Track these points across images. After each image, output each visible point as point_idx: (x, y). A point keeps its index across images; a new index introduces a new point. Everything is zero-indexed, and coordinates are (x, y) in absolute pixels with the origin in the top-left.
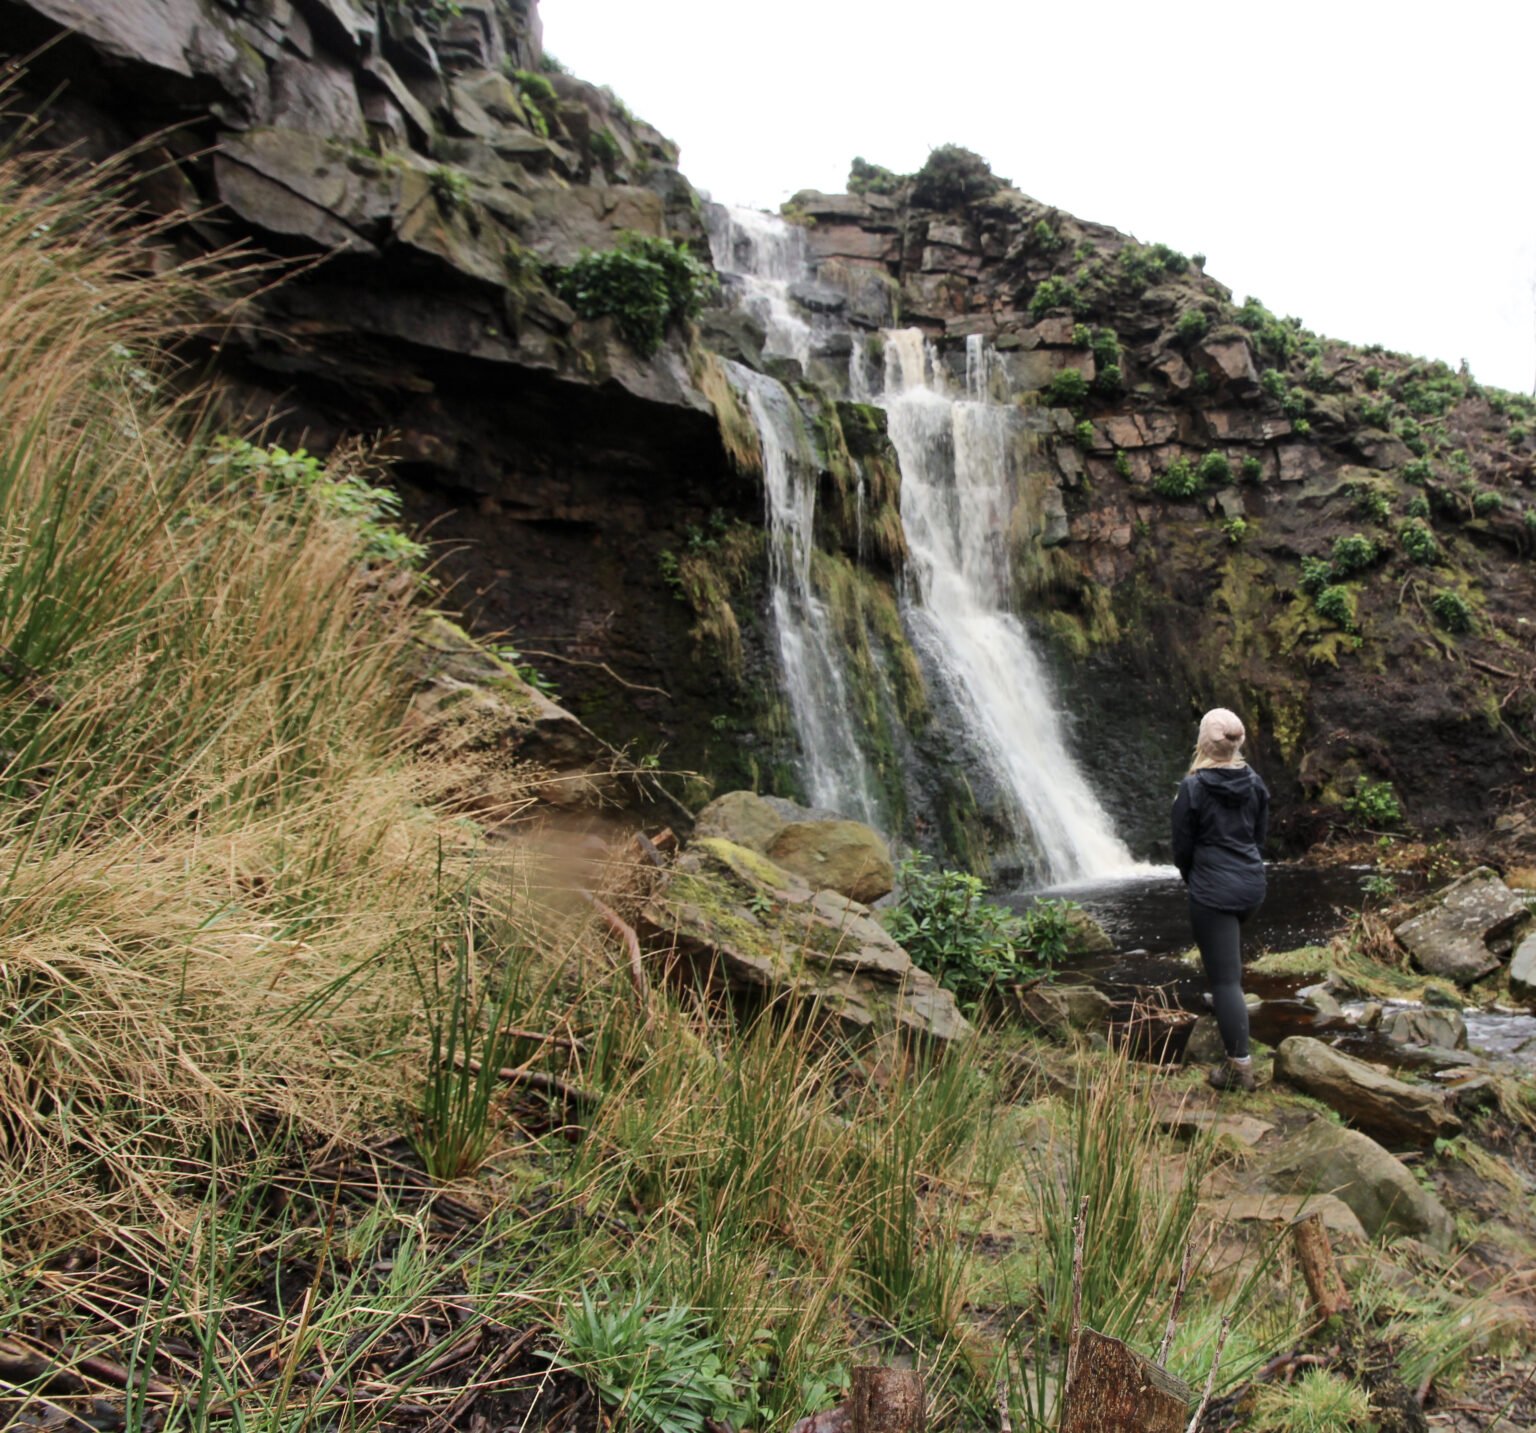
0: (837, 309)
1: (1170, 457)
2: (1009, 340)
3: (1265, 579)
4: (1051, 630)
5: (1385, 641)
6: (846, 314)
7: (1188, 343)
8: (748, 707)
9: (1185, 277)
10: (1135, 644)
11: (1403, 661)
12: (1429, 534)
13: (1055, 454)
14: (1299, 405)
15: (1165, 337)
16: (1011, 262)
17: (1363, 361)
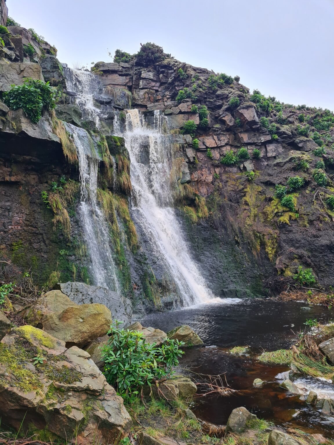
0: (109, 103)
1: (227, 150)
2: (169, 111)
3: (261, 193)
4: (184, 213)
5: (308, 215)
6: (113, 104)
7: (232, 109)
8: (72, 246)
9: (231, 85)
10: (214, 217)
11: (315, 222)
12: (324, 175)
13: (185, 151)
14: (274, 129)
15: (224, 107)
16: (170, 84)
17: (298, 112)
